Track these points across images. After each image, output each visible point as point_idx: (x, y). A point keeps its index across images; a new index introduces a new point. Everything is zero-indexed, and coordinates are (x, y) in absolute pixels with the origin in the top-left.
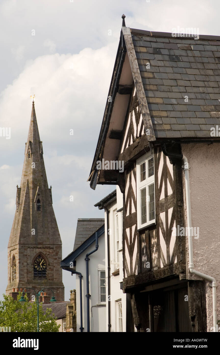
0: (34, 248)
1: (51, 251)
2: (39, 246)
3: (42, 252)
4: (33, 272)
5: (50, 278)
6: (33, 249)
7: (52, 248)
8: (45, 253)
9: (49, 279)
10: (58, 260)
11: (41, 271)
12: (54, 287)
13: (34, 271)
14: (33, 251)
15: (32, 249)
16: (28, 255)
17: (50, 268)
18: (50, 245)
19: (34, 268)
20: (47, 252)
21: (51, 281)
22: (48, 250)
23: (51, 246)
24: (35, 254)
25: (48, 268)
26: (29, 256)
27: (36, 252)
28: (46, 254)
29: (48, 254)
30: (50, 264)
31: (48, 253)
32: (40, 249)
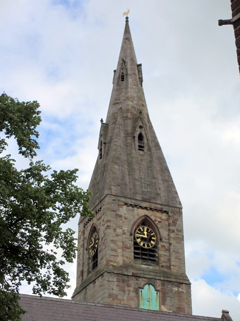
0: (136, 206)
1: (164, 216)
2: (144, 204)
3: (149, 215)
4: (133, 248)
5: (164, 264)
6: (133, 207)
7: (165, 212)
8: (153, 218)
9: (163, 266)
10: (177, 234)
11: (146, 250)
12: (172, 280)
13: (135, 248)
14: (133, 211)
15: (131, 208)
16: (123, 218)
17: (164, 246)
18: (163, 207)
19: (135, 243)
20: (157, 217)
21: (166, 270)
22: (159, 214)
23: (165, 209)
24: (137, 217)
25: (160, 246)
26: (126, 218)
27: (138, 215)
28: (155, 220)
29: (159, 222)
30: (164, 240)
31: (159, 220)
32: (144, 210)
